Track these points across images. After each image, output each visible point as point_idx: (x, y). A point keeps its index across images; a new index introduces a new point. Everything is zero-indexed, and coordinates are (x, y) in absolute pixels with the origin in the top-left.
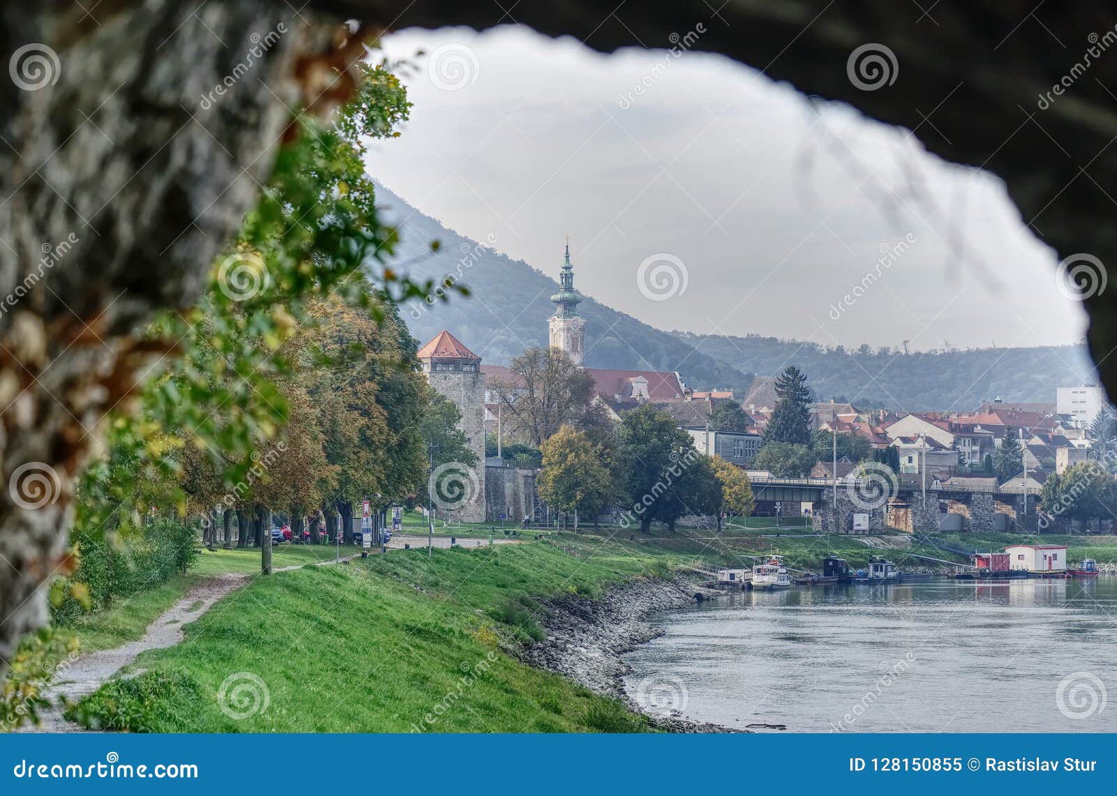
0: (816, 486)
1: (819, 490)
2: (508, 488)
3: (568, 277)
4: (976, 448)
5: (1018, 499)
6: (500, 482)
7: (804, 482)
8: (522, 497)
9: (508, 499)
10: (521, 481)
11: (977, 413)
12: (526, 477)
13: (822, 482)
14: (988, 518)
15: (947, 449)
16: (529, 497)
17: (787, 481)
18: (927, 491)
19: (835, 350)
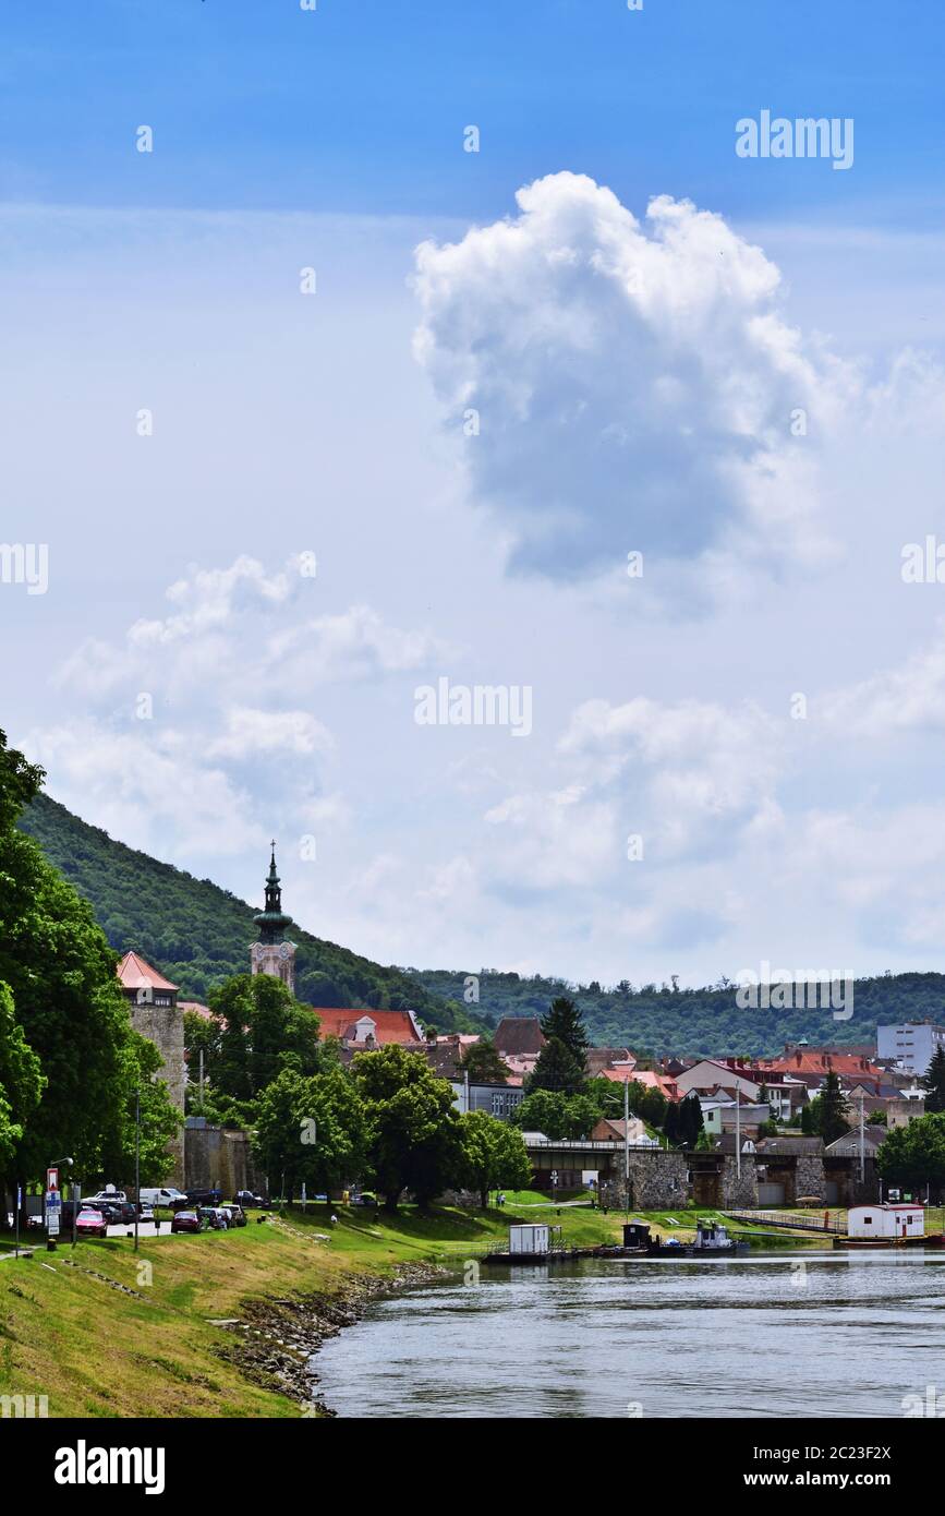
0: (603, 1150)
1: (607, 1155)
2: (213, 1156)
3: (273, 889)
4: (787, 1102)
5: (854, 1163)
6: (201, 1149)
7: (588, 1145)
8: (231, 1167)
9: (214, 1170)
10: (230, 1149)
11: (782, 1059)
12: (236, 1142)
13: (611, 1145)
14: (817, 1189)
15: (754, 1103)
16: (241, 1167)
17: (567, 1145)
18: (742, 1155)
19: (588, 987)
